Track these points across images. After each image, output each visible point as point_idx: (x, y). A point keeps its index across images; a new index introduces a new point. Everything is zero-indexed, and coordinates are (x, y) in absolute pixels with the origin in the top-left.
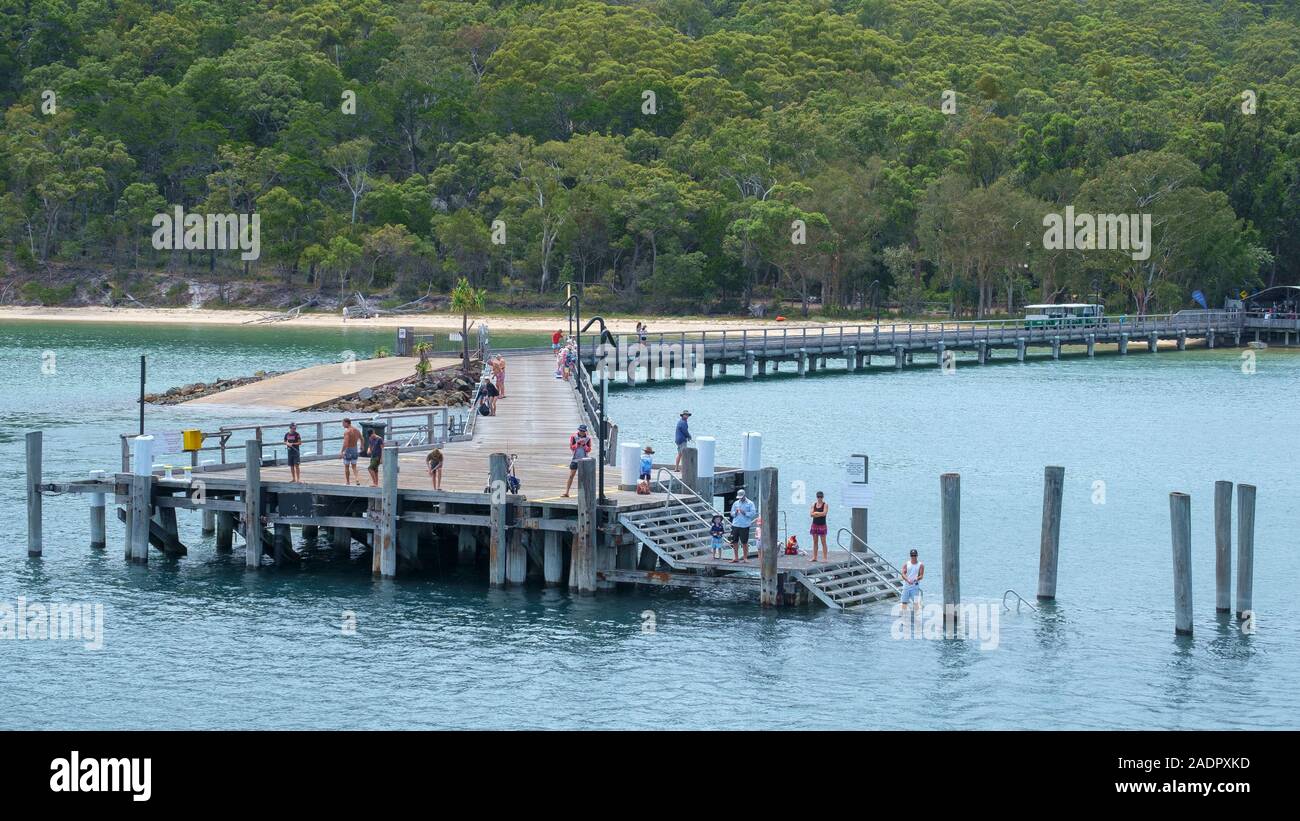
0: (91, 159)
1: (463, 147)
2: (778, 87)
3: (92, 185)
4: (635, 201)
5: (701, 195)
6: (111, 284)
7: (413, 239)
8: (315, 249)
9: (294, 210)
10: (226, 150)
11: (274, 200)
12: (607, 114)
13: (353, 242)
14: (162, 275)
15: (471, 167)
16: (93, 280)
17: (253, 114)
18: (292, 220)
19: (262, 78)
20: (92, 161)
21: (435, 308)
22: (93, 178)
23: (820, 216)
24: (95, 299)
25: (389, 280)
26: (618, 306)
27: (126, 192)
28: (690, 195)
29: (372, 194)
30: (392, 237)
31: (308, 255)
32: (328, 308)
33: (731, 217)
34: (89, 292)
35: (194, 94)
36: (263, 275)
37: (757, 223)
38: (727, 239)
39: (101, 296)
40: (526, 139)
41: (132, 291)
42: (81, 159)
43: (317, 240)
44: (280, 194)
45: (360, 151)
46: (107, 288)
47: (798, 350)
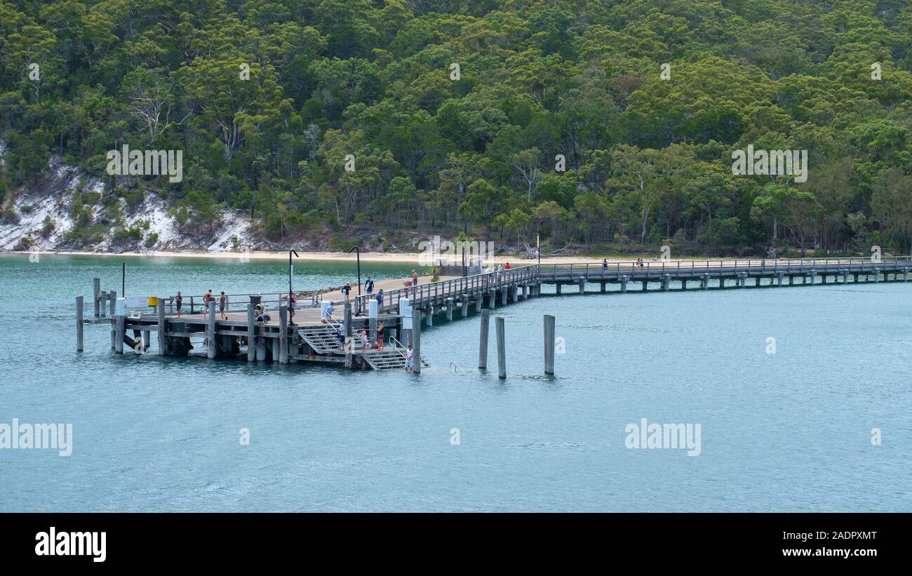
0: (373, 162)
1: (599, 153)
2: (822, 111)
3: (371, 178)
4: (697, 186)
5: (740, 182)
6: (383, 239)
7: (562, 210)
8: (502, 217)
9: (490, 193)
10: (452, 157)
11: (477, 187)
12: (696, 130)
13: (524, 212)
14: (414, 233)
15: (603, 165)
16: (373, 236)
17: (478, 133)
18: (489, 199)
19: (484, 110)
20: (373, 163)
21: (575, 253)
22: (372, 174)
23: (809, 194)
24: (374, 248)
25: (549, 235)
26: (687, 251)
27: (391, 182)
28: (733, 182)
29: (542, 182)
30: (548, 208)
31: (498, 220)
32: (510, 253)
33: (756, 195)
34: (370, 244)
35: (441, 122)
36: (474, 232)
37: (769, 199)
38: (753, 209)
39: (378, 246)
40: (632, 148)
41: (396, 243)
42: (366, 163)
43: (504, 212)
44: (482, 183)
45: (531, 156)
46: (380, 241)
47: (703, 274)
